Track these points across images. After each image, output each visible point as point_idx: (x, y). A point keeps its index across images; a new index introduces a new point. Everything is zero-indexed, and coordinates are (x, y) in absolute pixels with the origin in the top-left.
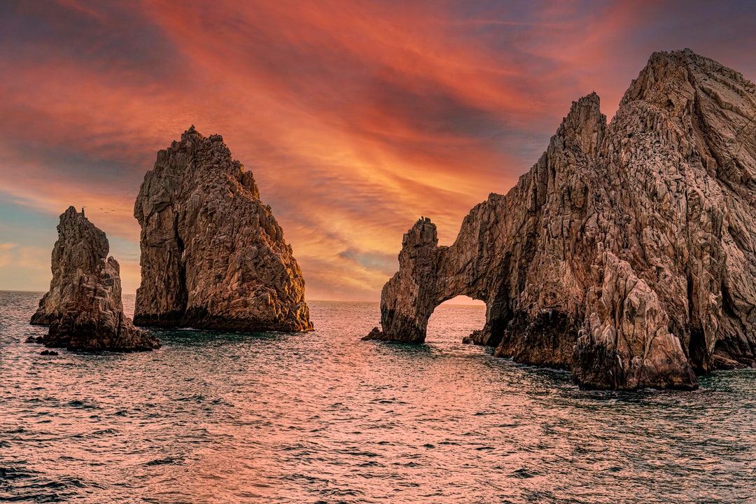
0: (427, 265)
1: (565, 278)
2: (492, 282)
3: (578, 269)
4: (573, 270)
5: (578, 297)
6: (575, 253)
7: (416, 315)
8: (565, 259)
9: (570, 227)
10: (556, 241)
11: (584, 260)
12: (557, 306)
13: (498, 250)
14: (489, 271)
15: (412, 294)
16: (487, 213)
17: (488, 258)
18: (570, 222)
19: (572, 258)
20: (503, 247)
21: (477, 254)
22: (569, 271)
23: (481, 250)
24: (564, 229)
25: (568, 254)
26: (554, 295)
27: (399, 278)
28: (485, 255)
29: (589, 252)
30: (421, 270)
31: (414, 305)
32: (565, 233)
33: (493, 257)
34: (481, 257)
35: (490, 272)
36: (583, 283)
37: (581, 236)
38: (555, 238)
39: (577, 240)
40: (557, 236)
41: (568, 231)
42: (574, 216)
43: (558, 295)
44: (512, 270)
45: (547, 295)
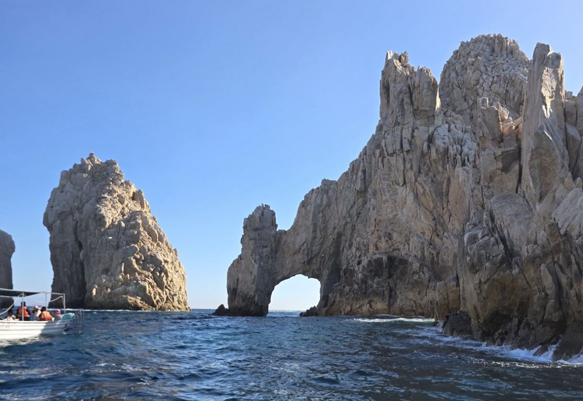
0: (266, 247)
1: (405, 210)
2: (324, 261)
3: (424, 194)
4: (416, 196)
5: (423, 233)
6: (420, 172)
7: (256, 292)
8: (405, 183)
9: (413, 137)
10: (393, 160)
11: (432, 181)
12: (395, 250)
13: (330, 231)
14: (322, 251)
15: (251, 273)
16: (320, 196)
17: (321, 238)
18: (413, 131)
19: (416, 180)
20: (335, 228)
21: (311, 235)
22: (411, 198)
23: (315, 231)
24: (405, 142)
25: (411, 175)
26: (390, 236)
27: (241, 259)
28: (319, 236)
29: (440, 169)
30: (260, 251)
31: (253, 283)
32: (406, 146)
33: (324, 238)
34: (314, 238)
35: (323, 253)
36: (431, 212)
37: (429, 147)
38: (391, 155)
39: (423, 155)
40: (394, 153)
41: (410, 144)
42: (418, 122)
43: (395, 235)
44: (343, 249)
45: (380, 237)
